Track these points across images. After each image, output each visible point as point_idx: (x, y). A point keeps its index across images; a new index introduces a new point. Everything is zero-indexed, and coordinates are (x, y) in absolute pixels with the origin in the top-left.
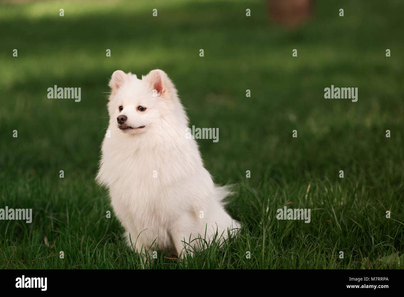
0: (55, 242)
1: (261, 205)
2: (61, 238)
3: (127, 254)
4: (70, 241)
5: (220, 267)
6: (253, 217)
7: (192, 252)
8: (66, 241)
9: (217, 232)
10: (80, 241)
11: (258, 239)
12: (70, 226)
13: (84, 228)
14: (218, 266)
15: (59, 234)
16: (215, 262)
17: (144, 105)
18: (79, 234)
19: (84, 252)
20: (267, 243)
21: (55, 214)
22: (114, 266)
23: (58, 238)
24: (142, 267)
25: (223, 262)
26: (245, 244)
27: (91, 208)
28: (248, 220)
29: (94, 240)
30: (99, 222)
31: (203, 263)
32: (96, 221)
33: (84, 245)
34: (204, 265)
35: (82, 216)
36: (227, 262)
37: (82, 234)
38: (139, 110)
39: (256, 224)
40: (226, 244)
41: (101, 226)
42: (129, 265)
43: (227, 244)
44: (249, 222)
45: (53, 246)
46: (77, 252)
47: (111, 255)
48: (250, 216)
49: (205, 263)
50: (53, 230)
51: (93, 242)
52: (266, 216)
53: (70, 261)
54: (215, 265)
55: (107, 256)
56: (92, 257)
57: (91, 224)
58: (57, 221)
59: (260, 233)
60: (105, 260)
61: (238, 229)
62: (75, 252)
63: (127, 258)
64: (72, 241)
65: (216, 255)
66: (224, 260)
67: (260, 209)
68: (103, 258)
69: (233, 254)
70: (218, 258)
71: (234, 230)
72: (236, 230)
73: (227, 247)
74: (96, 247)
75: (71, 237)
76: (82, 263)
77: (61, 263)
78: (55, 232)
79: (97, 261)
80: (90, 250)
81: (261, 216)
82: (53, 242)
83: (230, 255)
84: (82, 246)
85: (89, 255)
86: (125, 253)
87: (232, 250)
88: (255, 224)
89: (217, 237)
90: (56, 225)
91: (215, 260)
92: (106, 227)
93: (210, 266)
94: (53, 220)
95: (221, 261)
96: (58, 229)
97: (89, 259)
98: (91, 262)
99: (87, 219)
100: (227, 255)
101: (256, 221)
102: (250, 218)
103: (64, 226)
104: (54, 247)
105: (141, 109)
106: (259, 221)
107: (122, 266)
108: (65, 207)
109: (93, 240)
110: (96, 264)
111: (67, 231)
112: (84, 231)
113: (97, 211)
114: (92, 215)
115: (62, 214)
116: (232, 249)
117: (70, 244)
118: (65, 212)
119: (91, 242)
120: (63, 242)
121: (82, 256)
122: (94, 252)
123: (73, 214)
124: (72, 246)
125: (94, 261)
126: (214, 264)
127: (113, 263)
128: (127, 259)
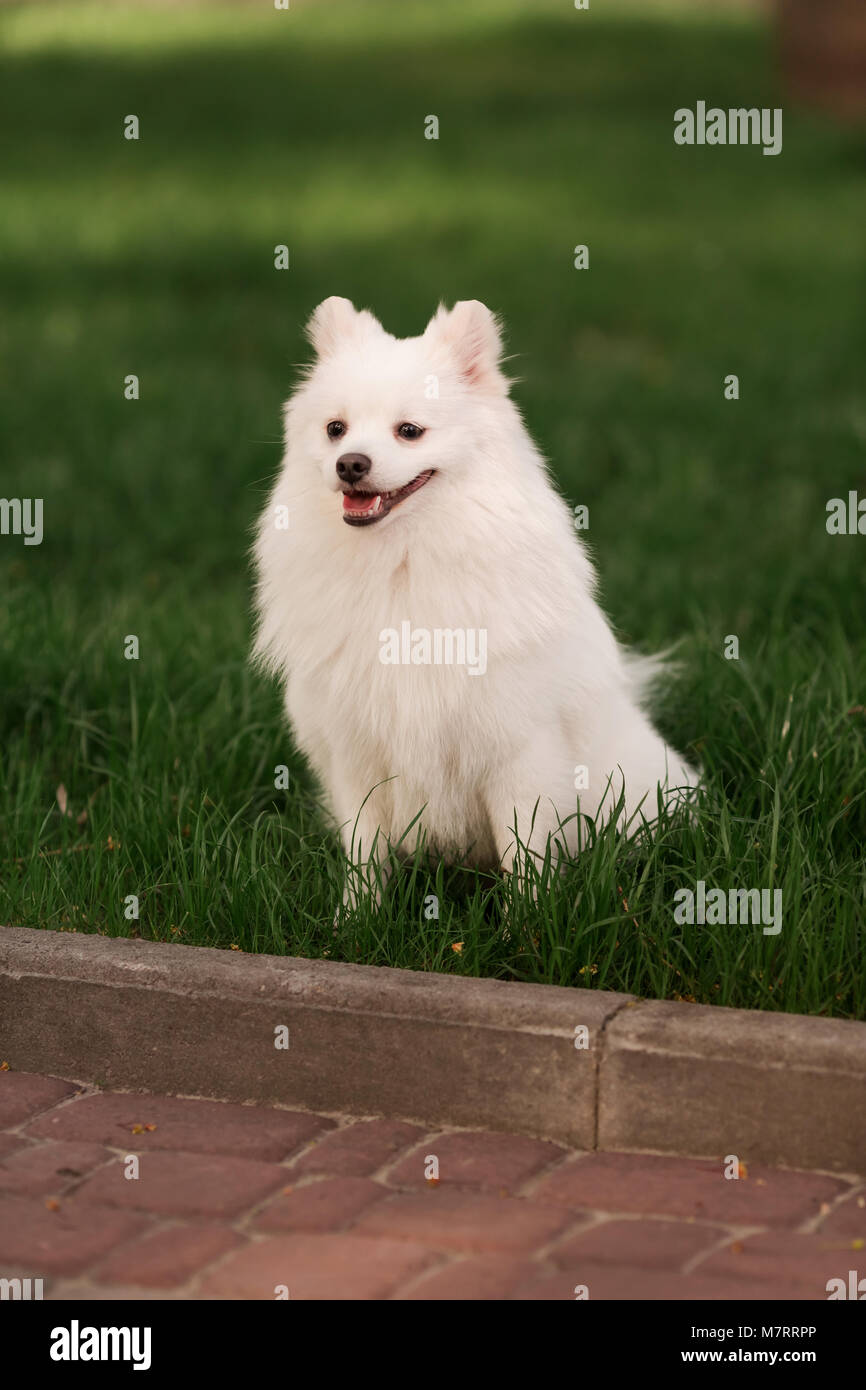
0: (91, 802)
1: (762, 712)
2: (111, 791)
3: (327, 855)
4: (141, 804)
5: (627, 909)
6: (739, 750)
7: (539, 857)
8: (129, 804)
9: (622, 795)
10: (175, 802)
11: (752, 825)
12: (142, 752)
13: (185, 760)
14: (623, 906)
15: (104, 779)
16: (612, 892)
17: (417, 419)
18: (170, 781)
19: (188, 840)
20: (784, 841)
21: (94, 713)
22: (283, 891)
23: (103, 789)
24: (375, 897)
25: (638, 895)
26: (711, 839)
27: (210, 698)
28: (723, 762)
29: (221, 804)
30: (235, 743)
31: (575, 896)
32: (225, 742)
33: (189, 820)
34: (577, 904)
35: (180, 720)
36: (650, 897)
37: (180, 783)
38: (400, 434)
39: (745, 771)
40: (650, 836)
41: (241, 756)
42: (331, 888)
43: (653, 833)
44: (724, 767)
45: (84, 815)
46: (162, 839)
47: (275, 855)
48: (729, 747)
49: (580, 894)
50: (87, 766)
51: (217, 809)
52: (781, 750)
53: (139, 867)
54: (612, 903)
55: (261, 860)
56: (214, 859)
57: (209, 750)
58: (99, 736)
59: (757, 803)
60: (254, 870)
61: (691, 791)
62: (155, 840)
63: (328, 866)
64: (148, 804)
65: (618, 869)
66: (641, 888)
67: (760, 725)
68: (249, 865)
69: (672, 869)
70: (622, 880)
71: (676, 794)
72: (684, 791)
73: (652, 847)
74: (228, 828)
75: (145, 790)
76: (181, 876)
77: (113, 877)
78: (90, 772)
79: (228, 871)
80: (209, 837)
81: (765, 751)
82: (86, 802)
83: (660, 871)
84: (181, 821)
85: (204, 851)
86: (321, 851)
87: (668, 858)
88: (742, 775)
89: (622, 814)
90: (95, 748)
91: (613, 888)
92: (257, 760)
93: (597, 906)
94: (89, 731)
95: (632, 891)
96: (99, 760)
97: (203, 867)
98: (209, 873)
99: (195, 731)
100: (651, 875)
101: (745, 761)
102: (728, 756)
103: (124, 752)
104: (89, 819)
105: (409, 432)
106: (756, 767)
107: (311, 893)
108: (125, 690)
109: (216, 802)
110: (224, 882)
111: (132, 767)
112: (188, 774)
113: (229, 708)
114: (212, 720)
115: (114, 713)
116: (667, 852)
117: (142, 816)
118: (125, 706)
119: (210, 809)
120: (118, 805)
121: (183, 852)
122: (220, 842)
123: (151, 714)
124: (149, 820)
125: (219, 874)
126: (608, 900)
127: (281, 881)
128: (325, 869)
